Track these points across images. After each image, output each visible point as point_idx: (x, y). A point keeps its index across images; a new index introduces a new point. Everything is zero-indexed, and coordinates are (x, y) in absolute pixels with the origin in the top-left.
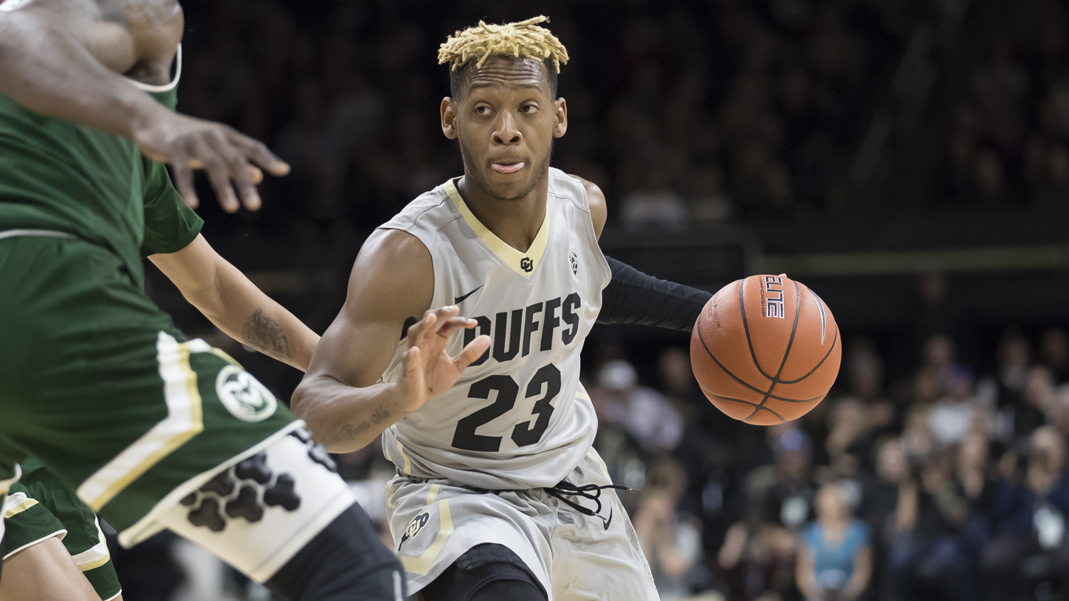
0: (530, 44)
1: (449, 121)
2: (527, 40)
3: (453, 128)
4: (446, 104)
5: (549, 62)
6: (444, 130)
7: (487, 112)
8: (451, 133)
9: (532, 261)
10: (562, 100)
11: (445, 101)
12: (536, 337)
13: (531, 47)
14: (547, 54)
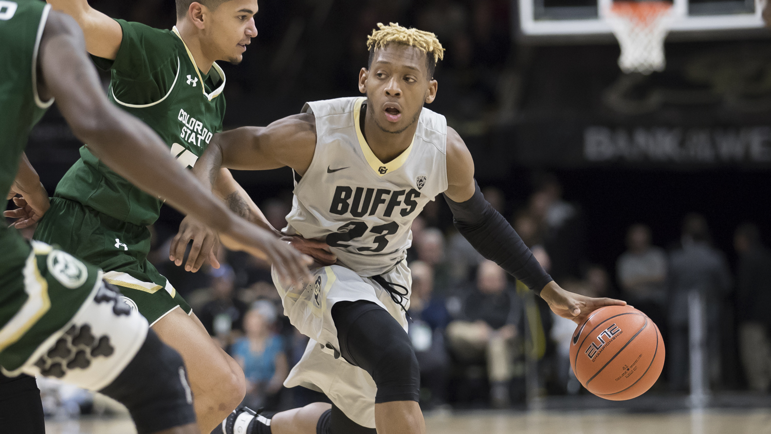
0: (421, 40)
1: (363, 83)
2: (420, 38)
3: (365, 86)
4: (363, 72)
5: (431, 55)
6: (360, 87)
7: (383, 76)
8: (364, 90)
9: (387, 170)
10: (435, 81)
11: (363, 70)
12: (382, 208)
13: (422, 42)
14: (431, 49)
